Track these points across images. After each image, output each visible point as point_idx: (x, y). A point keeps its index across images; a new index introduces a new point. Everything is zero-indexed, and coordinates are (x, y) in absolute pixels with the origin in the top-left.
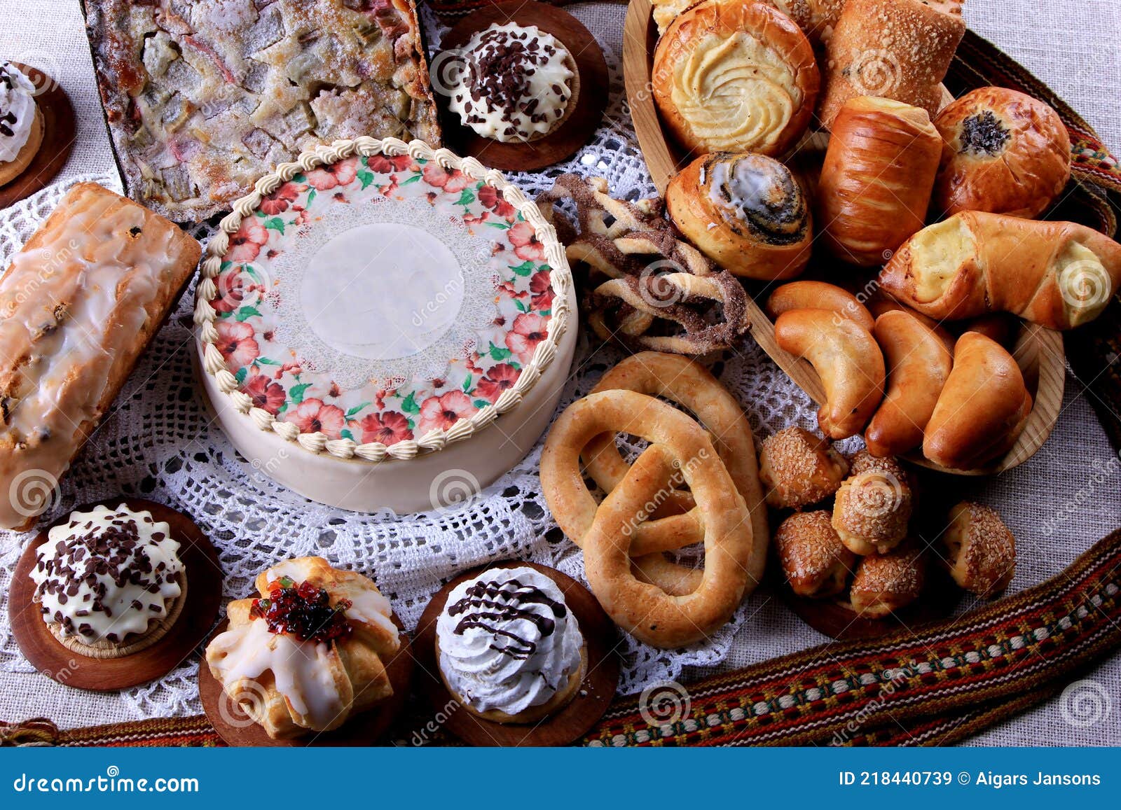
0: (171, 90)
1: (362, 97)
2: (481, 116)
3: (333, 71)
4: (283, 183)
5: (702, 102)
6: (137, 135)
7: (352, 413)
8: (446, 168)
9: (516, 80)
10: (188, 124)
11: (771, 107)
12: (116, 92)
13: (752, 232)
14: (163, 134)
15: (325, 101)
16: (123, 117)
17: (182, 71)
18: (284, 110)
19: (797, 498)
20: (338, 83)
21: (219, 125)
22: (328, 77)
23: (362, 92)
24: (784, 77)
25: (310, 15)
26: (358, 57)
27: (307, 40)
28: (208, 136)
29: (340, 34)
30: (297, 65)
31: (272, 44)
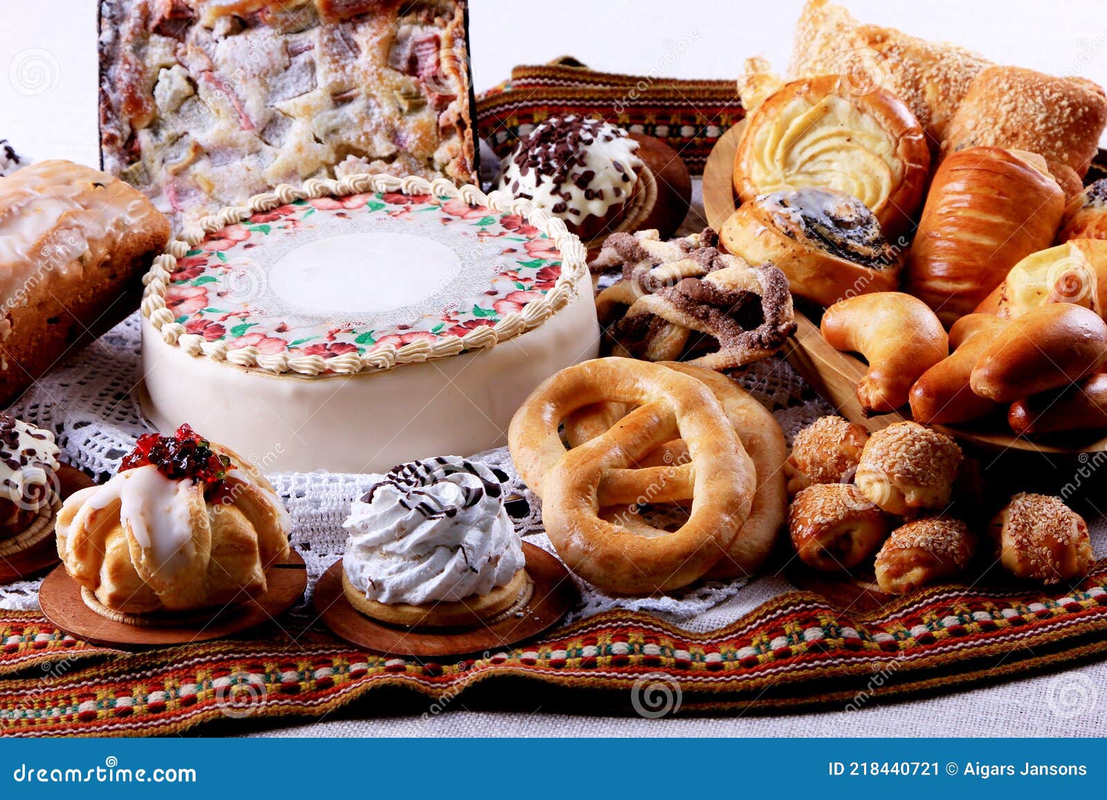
0: (179, 130)
1: (396, 169)
2: (527, 193)
3: (366, 134)
4: (281, 204)
5: (786, 177)
6: (131, 168)
7: (296, 343)
8: (471, 205)
9: (571, 148)
10: (192, 168)
11: (866, 179)
12: (117, 117)
13: (810, 236)
14: (161, 175)
15: (350, 165)
16: (120, 143)
17: (196, 111)
18: (302, 173)
19: (821, 469)
20: (369, 149)
21: (227, 174)
22: (358, 140)
23: (396, 164)
24: (883, 147)
25: (348, 69)
26: (397, 123)
27: (340, 97)
28: (211, 186)
29: (378, 95)
30: (325, 120)
31: (301, 94)
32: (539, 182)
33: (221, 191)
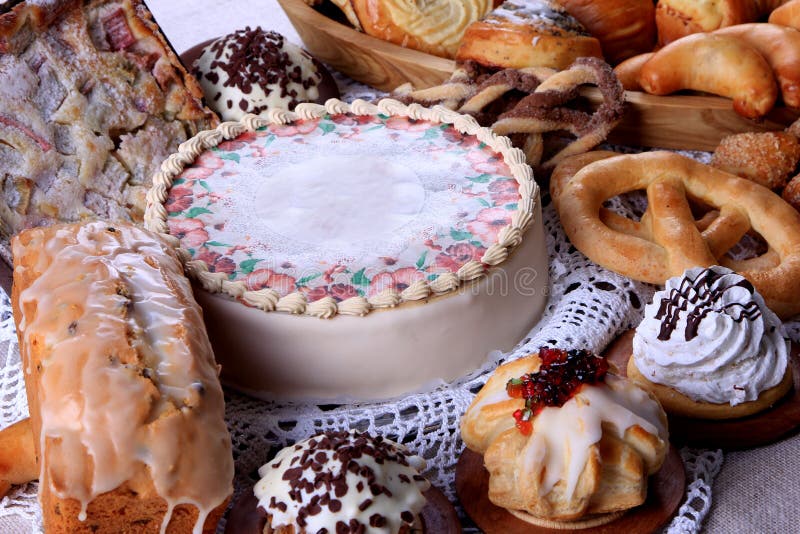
2: (259, 105)
3: (122, 113)
10: (33, 202)
18: (101, 167)
20: (128, 125)
21: (59, 195)
22: (120, 121)
23: (151, 128)
25: (78, 64)
26: (133, 94)
27: (86, 91)
28: (55, 209)
29: (109, 76)
30: (92, 114)
31: (62, 103)
32: (268, 92)
33: (65, 210)
